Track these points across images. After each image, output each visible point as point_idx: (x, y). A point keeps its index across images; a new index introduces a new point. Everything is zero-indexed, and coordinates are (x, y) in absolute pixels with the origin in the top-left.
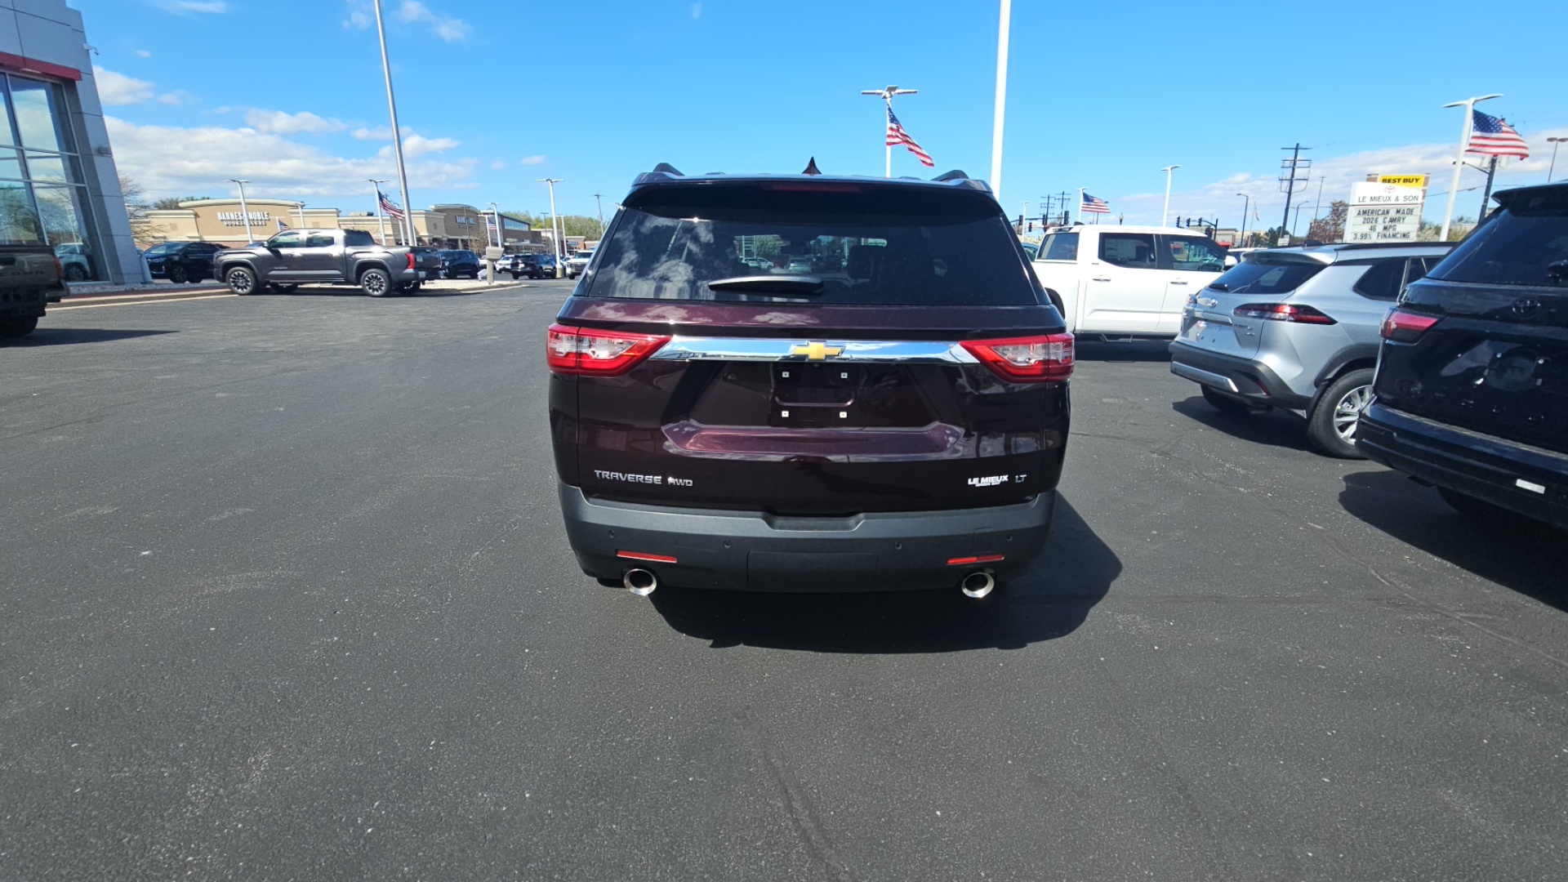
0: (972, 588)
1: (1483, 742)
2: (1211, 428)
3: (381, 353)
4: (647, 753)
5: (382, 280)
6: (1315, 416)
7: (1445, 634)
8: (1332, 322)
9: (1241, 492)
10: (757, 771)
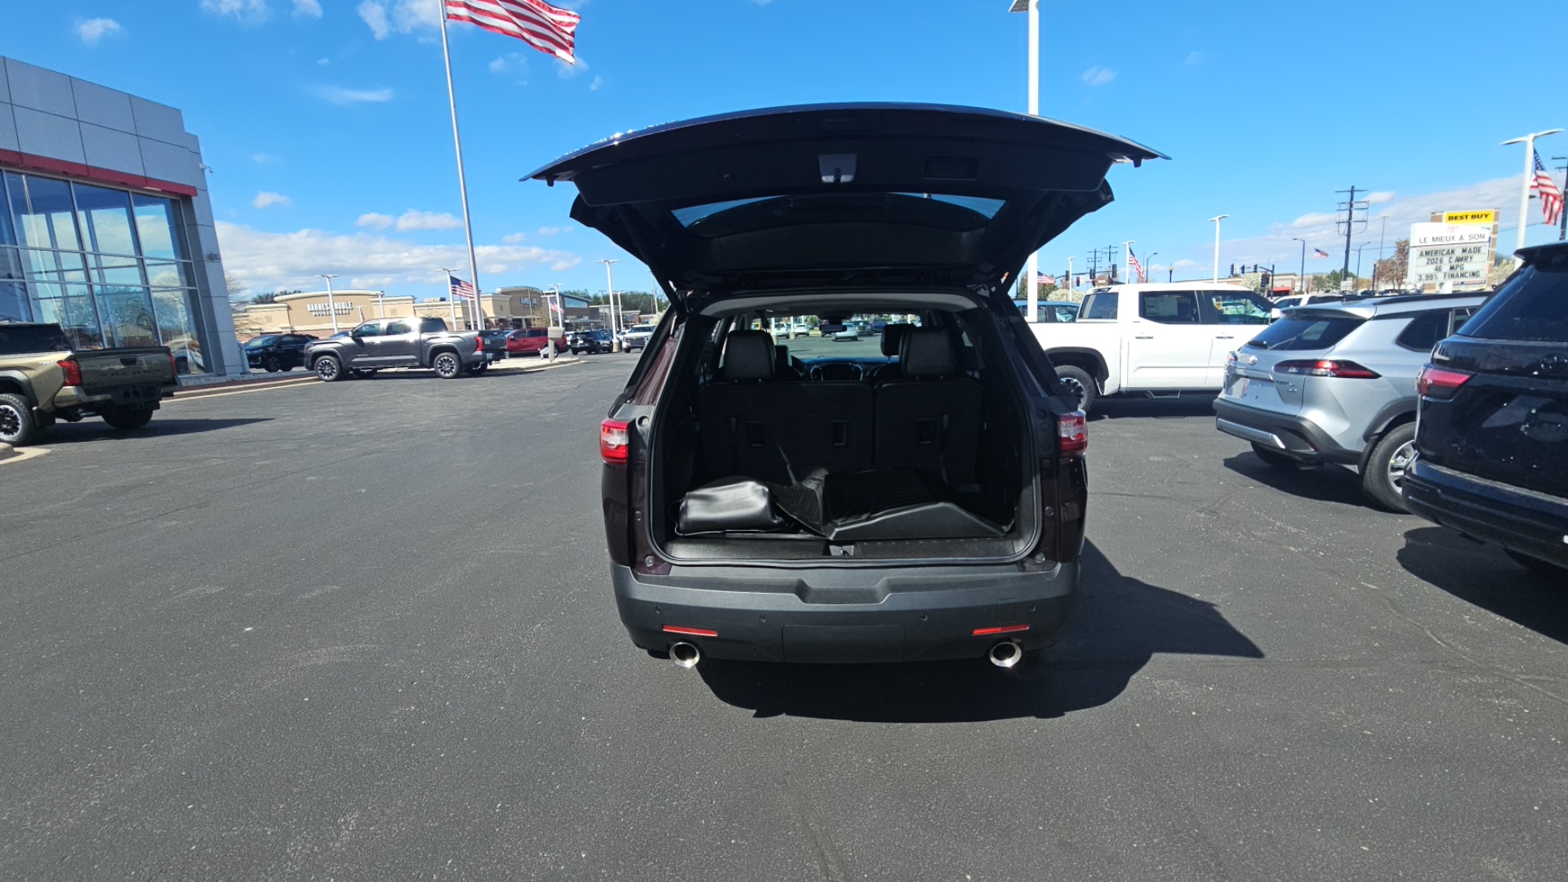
0: (1000, 657)
1: (1533, 809)
2: (1262, 484)
3: (452, 433)
4: (693, 816)
5: (453, 362)
6: (1367, 471)
7: (1502, 697)
8: (1376, 376)
9: (1290, 551)
10: (795, 835)
